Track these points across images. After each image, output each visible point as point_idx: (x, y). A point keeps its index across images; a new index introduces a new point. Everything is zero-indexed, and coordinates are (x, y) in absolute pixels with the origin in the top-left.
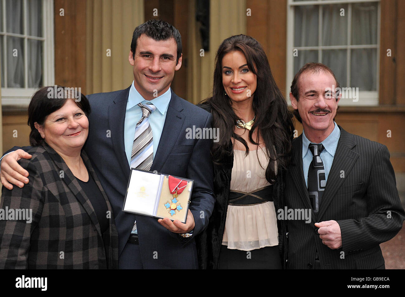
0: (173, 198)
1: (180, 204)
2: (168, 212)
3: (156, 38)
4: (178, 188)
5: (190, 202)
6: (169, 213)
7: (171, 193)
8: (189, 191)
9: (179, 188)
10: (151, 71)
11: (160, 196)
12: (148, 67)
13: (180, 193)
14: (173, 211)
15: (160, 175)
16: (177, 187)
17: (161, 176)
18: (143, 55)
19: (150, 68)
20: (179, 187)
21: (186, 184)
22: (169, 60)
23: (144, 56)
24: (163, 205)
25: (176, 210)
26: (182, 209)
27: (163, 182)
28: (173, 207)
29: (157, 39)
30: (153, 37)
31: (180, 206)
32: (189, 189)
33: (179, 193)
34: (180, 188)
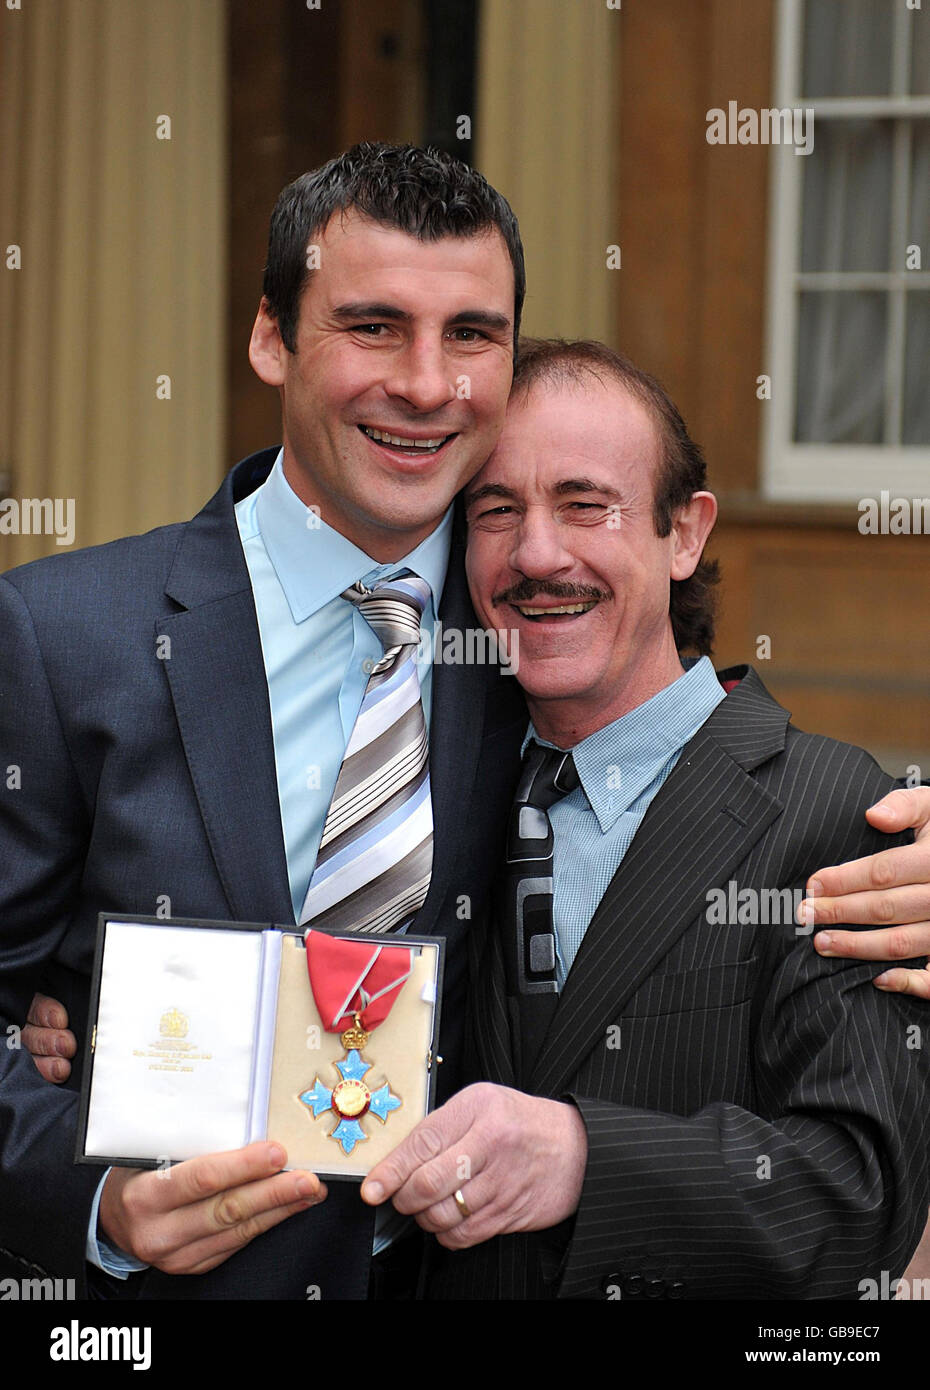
0: (341, 1051)
1: (384, 1077)
2: (324, 1134)
3: (423, 228)
4: (364, 995)
5: (440, 1059)
6: (329, 1142)
7: (328, 1028)
8: (425, 1002)
9: (371, 994)
10: (406, 404)
11: (271, 1051)
12: (382, 383)
13: (378, 1022)
14: (350, 1123)
15: (259, 930)
16: (358, 992)
17: (264, 941)
18: (352, 322)
19: (400, 386)
20: (366, 990)
21: (404, 967)
22: (484, 342)
23: (356, 328)
24: (297, 1100)
25: (368, 1118)
26: (396, 1109)
27: (280, 969)
28: (350, 1101)
29: (427, 232)
30: (403, 223)
31: (385, 1089)
32: (422, 991)
33: (371, 1022)
34: (377, 996)
